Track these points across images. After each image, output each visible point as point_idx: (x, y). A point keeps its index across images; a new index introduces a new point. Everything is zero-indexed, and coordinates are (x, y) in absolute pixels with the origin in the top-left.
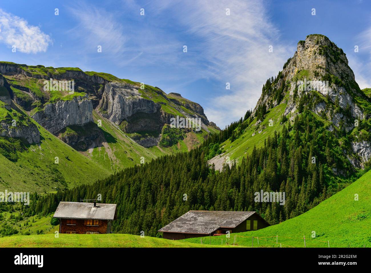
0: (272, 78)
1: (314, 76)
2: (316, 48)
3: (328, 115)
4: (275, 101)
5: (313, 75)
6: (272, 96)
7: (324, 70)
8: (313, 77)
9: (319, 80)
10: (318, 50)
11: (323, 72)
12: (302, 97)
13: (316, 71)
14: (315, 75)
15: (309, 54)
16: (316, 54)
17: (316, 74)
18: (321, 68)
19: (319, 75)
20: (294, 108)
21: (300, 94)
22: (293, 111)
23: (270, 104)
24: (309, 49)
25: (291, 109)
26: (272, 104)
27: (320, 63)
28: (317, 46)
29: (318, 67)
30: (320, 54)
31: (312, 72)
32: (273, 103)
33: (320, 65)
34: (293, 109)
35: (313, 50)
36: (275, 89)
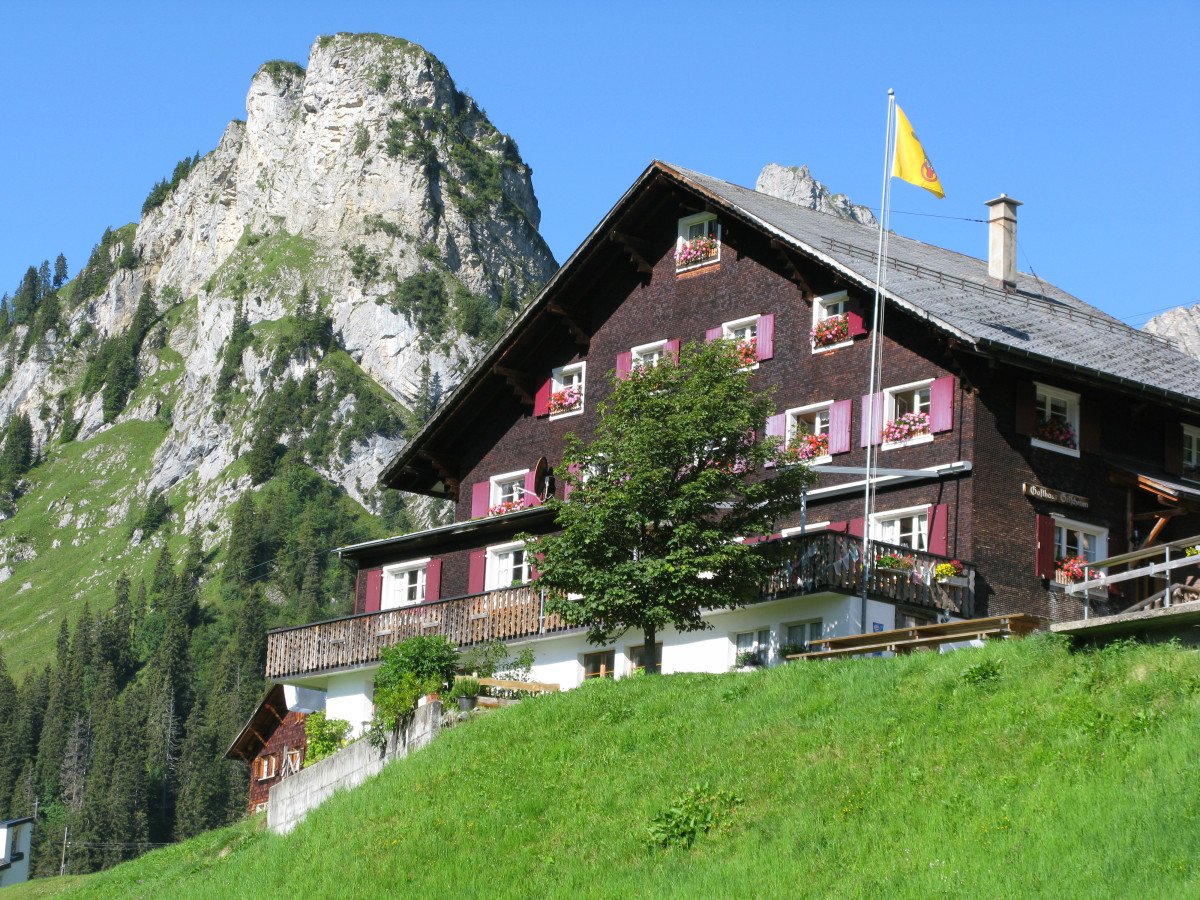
0: (61, 263)
1: (348, 276)
2: (374, 115)
3: (421, 509)
4: (89, 399)
5: (344, 270)
6: (63, 372)
7: (412, 246)
8: (342, 279)
9: (380, 301)
10: (384, 125)
11: (403, 254)
12: (271, 389)
13: (361, 249)
14: (357, 272)
15: (326, 142)
16: (371, 150)
17: (360, 264)
18: (392, 230)
19: (383, 271)
20: (220, 452)
21: (263, 373)
22: (208, 470)
23: (58, 420)
24: (327, 117)
25: (200, 453)
26: (70, 414)
27: (390, 202)
28: (380, 103)
29: (377, 224)
30: (395, 150)
31: (339, 252)
32: (78, 415)
33: (389, 218)
34: (208, 459)
35: (349, 122)
36: (88, 330)
